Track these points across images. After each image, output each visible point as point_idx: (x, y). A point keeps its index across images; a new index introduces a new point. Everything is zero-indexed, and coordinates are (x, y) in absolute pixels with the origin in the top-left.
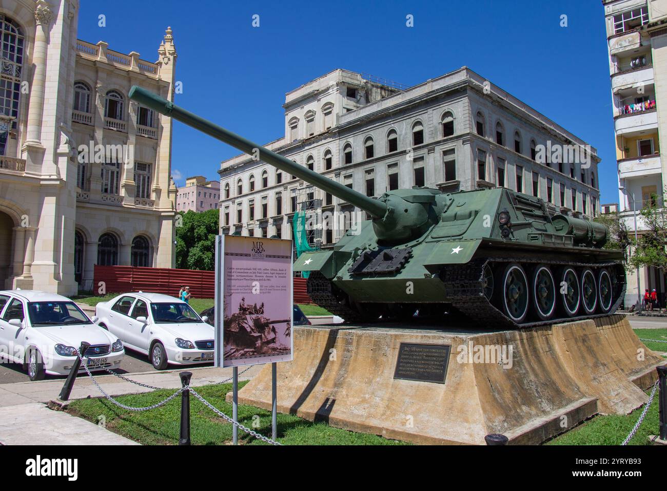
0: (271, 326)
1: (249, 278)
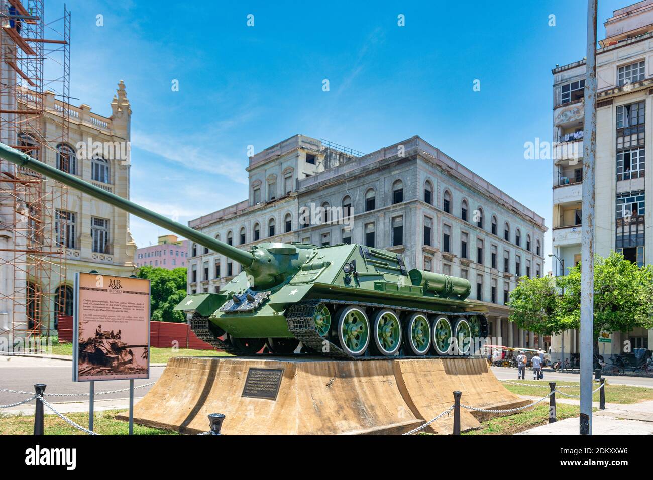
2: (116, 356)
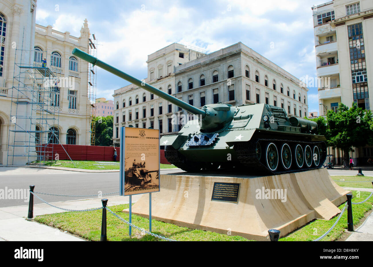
1: (137, 149)
2: (143, 178)
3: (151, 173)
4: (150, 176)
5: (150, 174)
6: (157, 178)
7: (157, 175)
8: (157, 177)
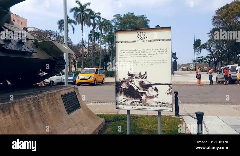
0: (153, 87)
1: (134, 56)
3: (157, 86)
4: (156, 89)
5: (155, 87)
6: (168, 94)
7: (169, 90)
8: (169, 92)
